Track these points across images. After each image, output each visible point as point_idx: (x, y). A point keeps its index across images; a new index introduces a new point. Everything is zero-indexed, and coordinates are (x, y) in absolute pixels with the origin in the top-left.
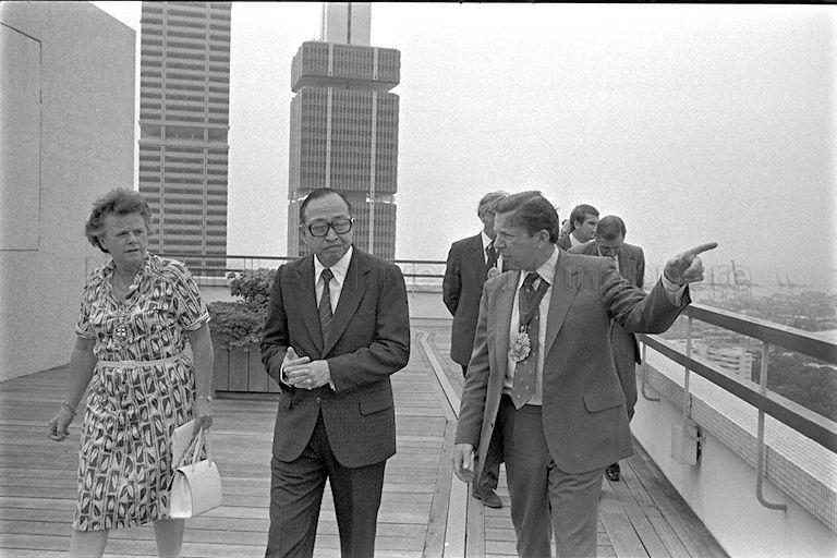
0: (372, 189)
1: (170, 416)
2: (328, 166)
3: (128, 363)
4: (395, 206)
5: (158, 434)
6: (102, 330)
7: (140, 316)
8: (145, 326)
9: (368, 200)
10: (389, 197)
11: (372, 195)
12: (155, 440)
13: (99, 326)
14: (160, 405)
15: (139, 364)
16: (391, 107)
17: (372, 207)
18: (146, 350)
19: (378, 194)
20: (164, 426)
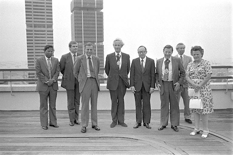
0: (96, 41)
1: (205, 91)
2: (83, 34)
3: (197, 79)
4: (103, 45)
5: (203, 94)
6: (192, 72)
7: (201, 70)
8: (201, 72)
9: (95, 44)
10: (101, 43)
11: (96, 42)
12: (202, 96)
13: (192, 71)
14: (203, 89)
15: (199, 80)
16: (101, 16)
17: (97, 46)
18: (201, 77)
19: (98, 42)
20: (204, 93)
